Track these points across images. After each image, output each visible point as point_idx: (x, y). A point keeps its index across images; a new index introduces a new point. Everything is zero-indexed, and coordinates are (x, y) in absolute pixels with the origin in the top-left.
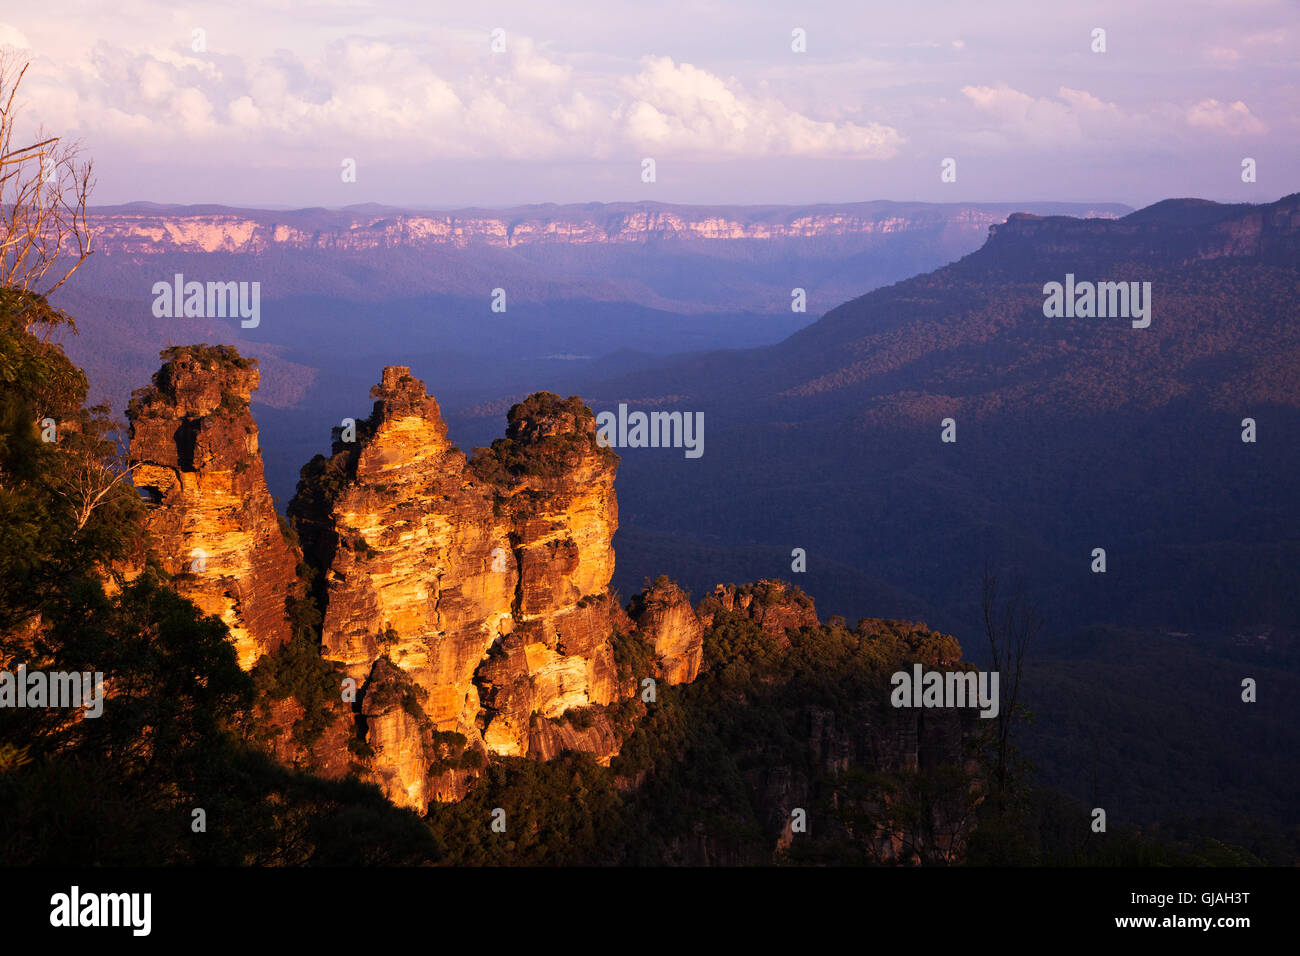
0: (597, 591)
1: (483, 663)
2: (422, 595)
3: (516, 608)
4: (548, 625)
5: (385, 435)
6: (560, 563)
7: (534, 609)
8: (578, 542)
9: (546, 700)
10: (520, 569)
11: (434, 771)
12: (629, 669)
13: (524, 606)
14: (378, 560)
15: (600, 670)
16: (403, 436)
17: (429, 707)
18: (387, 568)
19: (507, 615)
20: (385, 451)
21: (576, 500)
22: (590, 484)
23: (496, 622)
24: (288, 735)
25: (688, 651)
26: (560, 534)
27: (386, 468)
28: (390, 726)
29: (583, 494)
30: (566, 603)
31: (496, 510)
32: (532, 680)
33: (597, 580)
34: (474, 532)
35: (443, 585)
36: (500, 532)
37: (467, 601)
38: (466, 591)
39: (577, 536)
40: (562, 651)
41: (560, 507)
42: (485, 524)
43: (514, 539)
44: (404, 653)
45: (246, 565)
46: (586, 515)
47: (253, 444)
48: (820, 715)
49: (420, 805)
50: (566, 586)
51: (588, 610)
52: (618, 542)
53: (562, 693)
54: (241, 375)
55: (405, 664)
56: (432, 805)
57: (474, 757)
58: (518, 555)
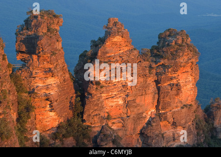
0: (189, 102)
1: (144, 128)
2: (121, 102)
3: (157, 108)
4: (169, 115)
5: (108, 43)
6: (174, 92)
7: (163, 109)
8: (182, 84)
9: (168, 142)
10: (159, 94)
12: (201, 132)
13: (160, 107)
14: (104, 89)
15: (190, 132)
16: (115, 44)
18: (108, 92)
19: (154, 110)
20: (108, 49)
21: (181, 69)
22: (187, 62)
23: (149, 113)
26: (175, 81)
27: (108, 55)
29: (184, 66)
30: (177, 107)
31: (150, 71)
32: (163, 135)
33: (189, 98)
35: (129, 99)
36: (151, 80)
37: (138, 105)
38: (138, 101)
39: (182, 82)
40: (174, 125)
41: (175, 71)
43: (157, 82)
44: (114, 123)
45: (56, 89)
46: (185, 75)
47: (59, 45)
50: (176, 100)
51: (185, 110)
52: (198, 84)
53: (174, 140)
54: (56, 20)
55: (114, 127)
58: (159, 89)
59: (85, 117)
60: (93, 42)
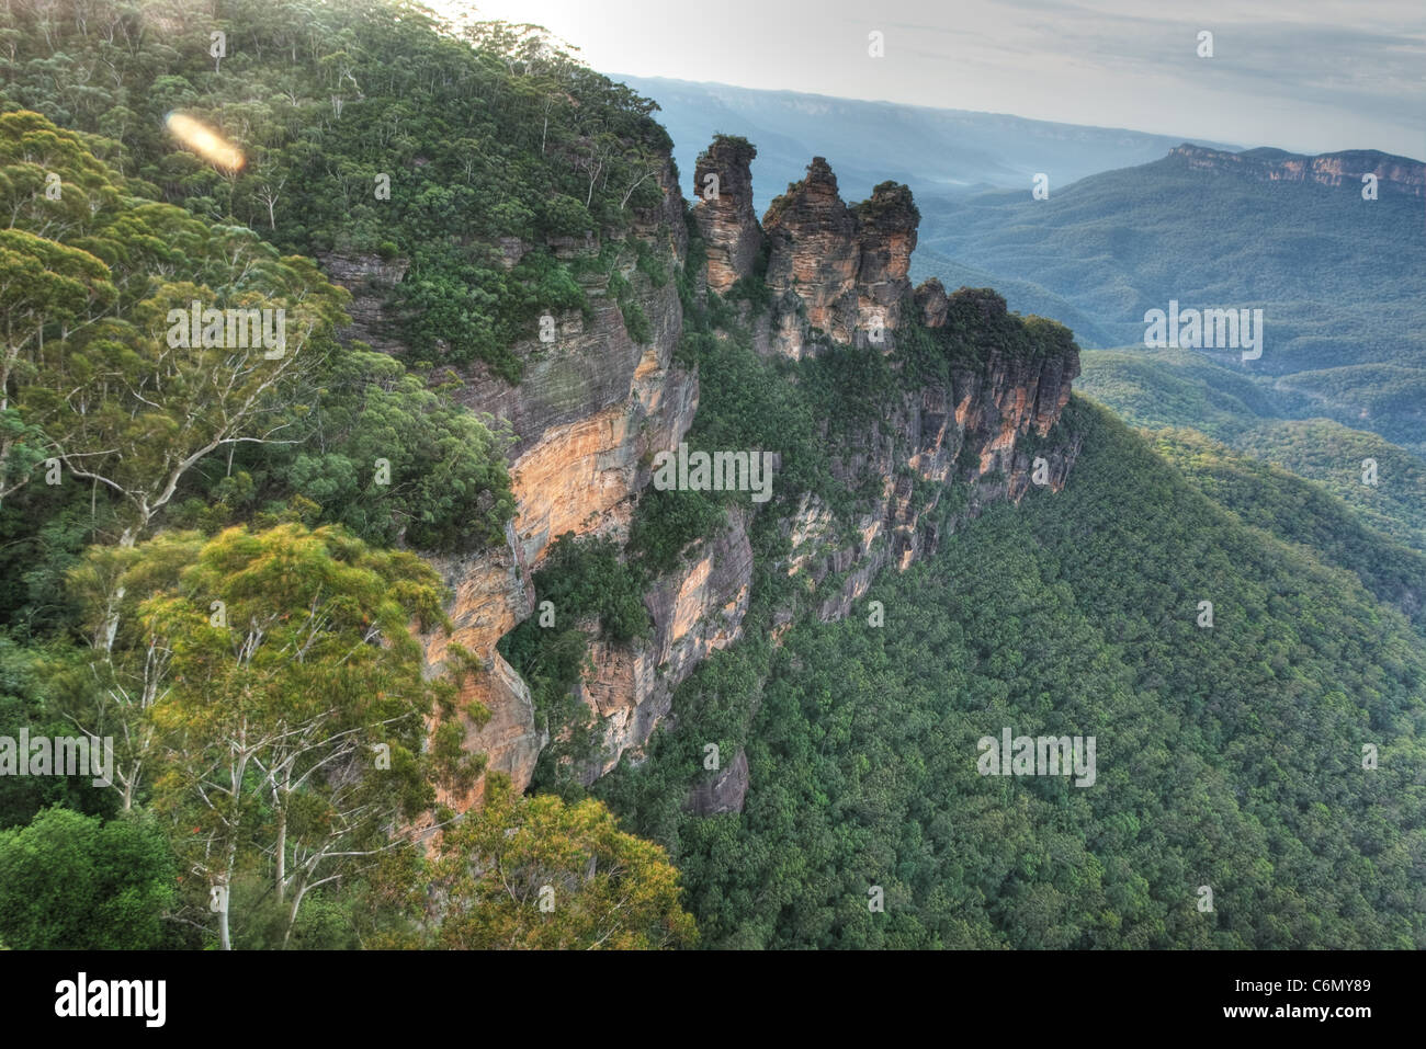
0: (898, 277)
1: (837, 301)
2: (814, 265)
3: (857, 279)
4: (870, 287)
6: (881, 262)
7: (865, 281)
8: (892, 253)
10: (862, 262)
11: (806, 343)
12: (908, 315)
13: (861, 279)
14: (796, 246)
15: (892, 314)
16: (817, 190)
17: (809, 315)
18: (799, 250)
19: (852, 281)
22: (903, 227)
23: (847, 284)
24: (743, 315)
25: (938, 314)
26: (884, 248)
27: (807, 204)
28: (787, 321)
32: (858, 312)
33: (899, 272)
34: (842, 240)
35: (825, 262)
36: (855, 242)
37: (835, 272)
38: (835, 266)
39: (893, 250)
40: (875, 302)
42: (848, 237)
43: (862, 248)
44: (802, 289)
48: (995, 351)
49: (797, 358)
51: (891, 285)
55: (802, 295)
56: (803, 360)
57: (826, 341)
58: (862, 256)
59: (767, 277)
60: (792, 185)
